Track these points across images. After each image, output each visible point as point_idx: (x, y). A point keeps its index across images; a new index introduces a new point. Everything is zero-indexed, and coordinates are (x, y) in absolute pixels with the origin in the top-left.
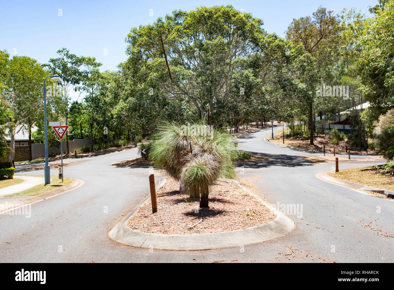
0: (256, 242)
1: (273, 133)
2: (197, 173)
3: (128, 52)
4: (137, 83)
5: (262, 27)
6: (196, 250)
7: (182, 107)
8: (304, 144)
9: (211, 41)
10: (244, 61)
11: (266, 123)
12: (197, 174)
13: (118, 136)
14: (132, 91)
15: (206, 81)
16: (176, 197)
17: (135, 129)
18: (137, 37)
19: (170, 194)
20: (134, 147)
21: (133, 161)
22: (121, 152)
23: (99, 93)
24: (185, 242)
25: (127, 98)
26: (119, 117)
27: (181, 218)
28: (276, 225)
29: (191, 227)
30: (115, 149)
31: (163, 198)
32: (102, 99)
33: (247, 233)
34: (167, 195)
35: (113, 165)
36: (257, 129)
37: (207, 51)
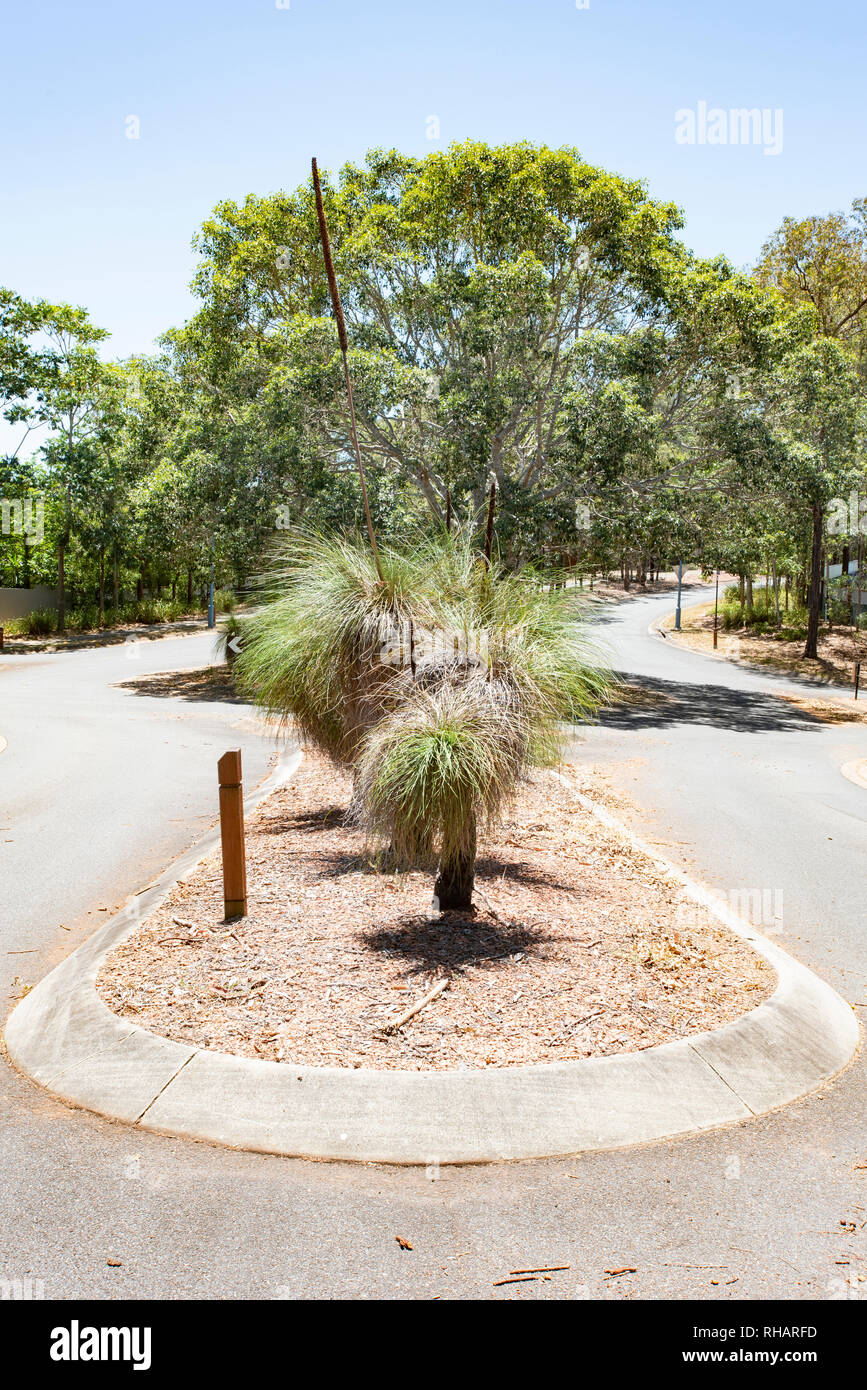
0: (706, 1124)
1: (679, 612)
2: (434, 760)
3: (198, 286)
4: (226, 403)
5: (676, 235)
6: (414, 1165)
7: (381, 496)
8: (783, 655)
9: (496, 266)
10: (610, 348)
11: (655, 574)
12: (433, 766)
13: (152, 585)
14: (206, 428)
15: (469, 409)
16: (336, 840)
17: (209, 565)
18: (235, 237)
19: (312, 825)
20: (206, 628)
21: (197, 675)
22: (158, 640)
23: (93, 434)
24: (358, 1114)
25: (187, 451)
26: (155, 517)
27: (349, 960)
28: (785, 1028)
29: (392, 1023)
30: (141, 630)
31: (279, 838)
32: (103, 456)
33: (664, 1075)
34: (300, 827)
35: (124, 685)
36: (625, 593)
37: (477, 303)
